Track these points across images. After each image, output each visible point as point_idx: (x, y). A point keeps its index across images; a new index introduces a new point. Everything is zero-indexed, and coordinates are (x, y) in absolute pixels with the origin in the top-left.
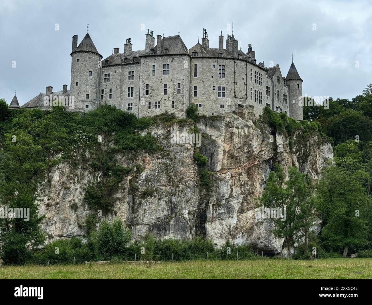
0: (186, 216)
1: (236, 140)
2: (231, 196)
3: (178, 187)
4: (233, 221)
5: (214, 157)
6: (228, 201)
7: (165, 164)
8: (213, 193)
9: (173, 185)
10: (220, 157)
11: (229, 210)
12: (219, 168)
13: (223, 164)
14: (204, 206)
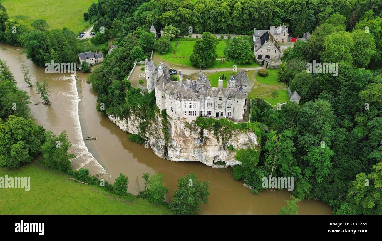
0: (160, 146)
1: (178, 129)
2: (177, 146)
3: (158, 136)
4: (178, 154)
5: (171, 131)
6: (175, 147)
7: (156, 127)
8: (169, 143)
9: (157, 135)
10: (173, 132)
11: (176, 150)
12: (173, 135)
13: (174, 135)
14: (167, 145)
